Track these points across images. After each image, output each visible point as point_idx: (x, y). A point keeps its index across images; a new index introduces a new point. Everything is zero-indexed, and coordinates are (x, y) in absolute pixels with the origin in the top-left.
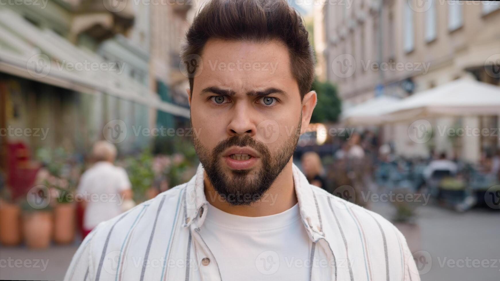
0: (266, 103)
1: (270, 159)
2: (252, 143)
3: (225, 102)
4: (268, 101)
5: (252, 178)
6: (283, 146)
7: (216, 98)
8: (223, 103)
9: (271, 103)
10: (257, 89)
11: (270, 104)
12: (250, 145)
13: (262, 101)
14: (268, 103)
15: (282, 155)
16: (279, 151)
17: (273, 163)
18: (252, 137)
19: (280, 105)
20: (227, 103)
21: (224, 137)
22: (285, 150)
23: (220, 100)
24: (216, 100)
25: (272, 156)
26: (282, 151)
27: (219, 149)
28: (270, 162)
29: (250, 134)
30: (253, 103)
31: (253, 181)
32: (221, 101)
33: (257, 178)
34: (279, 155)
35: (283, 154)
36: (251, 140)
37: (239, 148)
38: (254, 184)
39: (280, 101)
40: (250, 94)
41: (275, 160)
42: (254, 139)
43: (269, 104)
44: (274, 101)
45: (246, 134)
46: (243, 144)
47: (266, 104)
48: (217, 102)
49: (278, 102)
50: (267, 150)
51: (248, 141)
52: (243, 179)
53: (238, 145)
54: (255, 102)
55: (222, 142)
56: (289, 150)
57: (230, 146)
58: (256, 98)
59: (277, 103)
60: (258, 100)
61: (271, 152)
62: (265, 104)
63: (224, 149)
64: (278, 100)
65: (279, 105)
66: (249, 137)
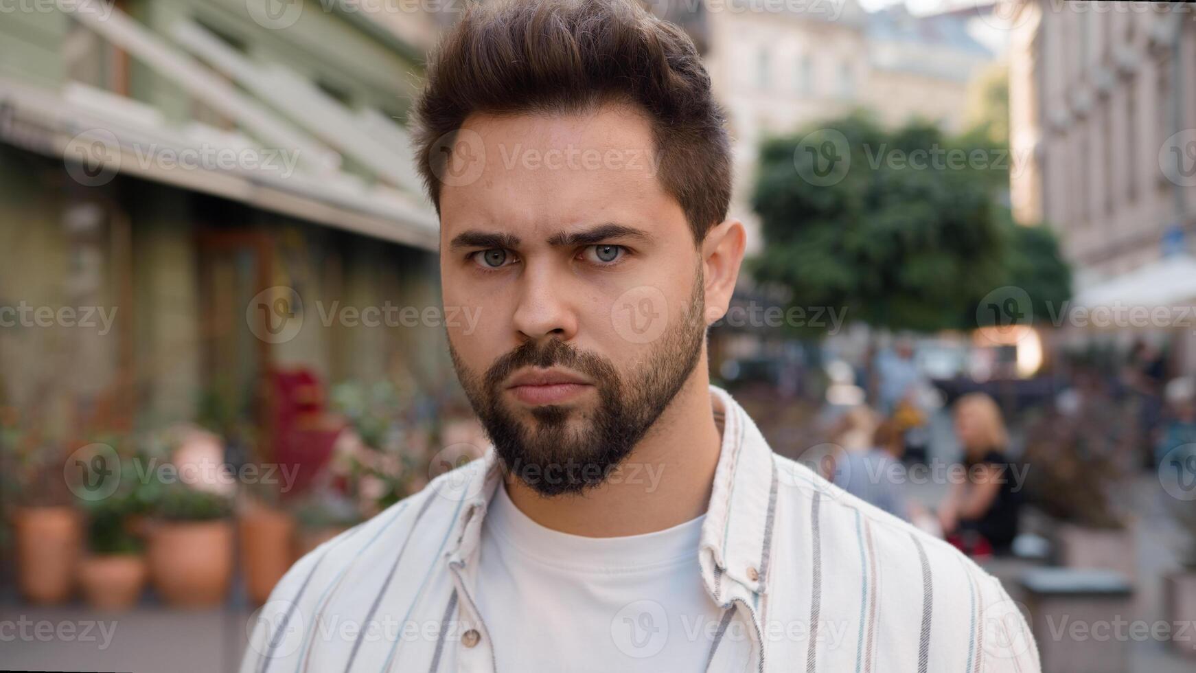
0: (602, 257)
1: (621, 388)
2: (569, 356)
3: (507, 261)
4: (606, 252)
5: (577, 429)
6: (650, 354)
7: (486, 255)
8: (504, 264)
9: (615, 257)
10: (571, 226)
11: (612, 259)
12: (562, 362)
13: (593, 255)
14: (606, 256)
15: (652, 377)
16: (641, 367)
17: (629, 396)
18: (567, 343)
19: (636, 260)
20: (512, 264)
21: (507, 346)
22: (656, 362)
23: (496, 257)
24: (487, 260)
25: (624, 379)
26: (649, 367)
27: (497, 373)
28: (620, 395)
29: (560, 337)
30: (570, 261)
31: (580, 434)
32: (499, 261)
33: (590, 427)
34: (641, 377)
35: (653, 374)
36: (565, 349)
37: (538, 370)
38: (585, 442)
39: (634, 252)
40: (556, 242)
41: (635, 390)
42: (572, 347)
43: (609, 258)
44: (621, 253)
45: (551, 337)
46: (547, 361)
47: (601, 259)
48: (489, 264)
49: (630, 255)
50: (609, 369)
51: (558, 352)
52: (557, 429)
53: (536, 364)
54: (575, 259)
55: (501, 358)
56: (668, 363)
57: (519, 366)
58: (576, 250)
59: (627, 256)
60: (581, 253)
61: (621, 372)
62: (600, 261)
63: (505, 373)
64: (629, 251)
65: (632, 261)
66: (558, 343)
